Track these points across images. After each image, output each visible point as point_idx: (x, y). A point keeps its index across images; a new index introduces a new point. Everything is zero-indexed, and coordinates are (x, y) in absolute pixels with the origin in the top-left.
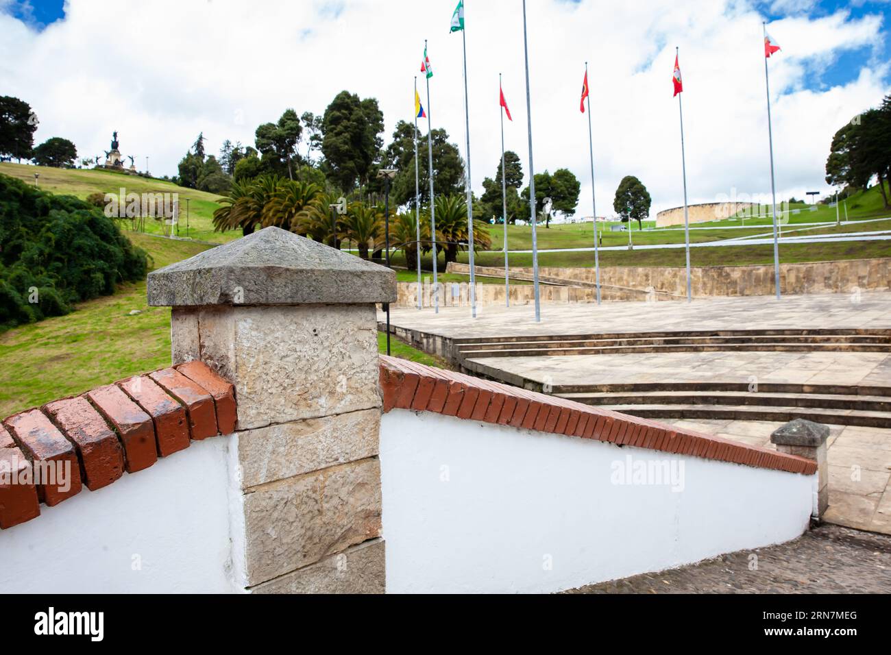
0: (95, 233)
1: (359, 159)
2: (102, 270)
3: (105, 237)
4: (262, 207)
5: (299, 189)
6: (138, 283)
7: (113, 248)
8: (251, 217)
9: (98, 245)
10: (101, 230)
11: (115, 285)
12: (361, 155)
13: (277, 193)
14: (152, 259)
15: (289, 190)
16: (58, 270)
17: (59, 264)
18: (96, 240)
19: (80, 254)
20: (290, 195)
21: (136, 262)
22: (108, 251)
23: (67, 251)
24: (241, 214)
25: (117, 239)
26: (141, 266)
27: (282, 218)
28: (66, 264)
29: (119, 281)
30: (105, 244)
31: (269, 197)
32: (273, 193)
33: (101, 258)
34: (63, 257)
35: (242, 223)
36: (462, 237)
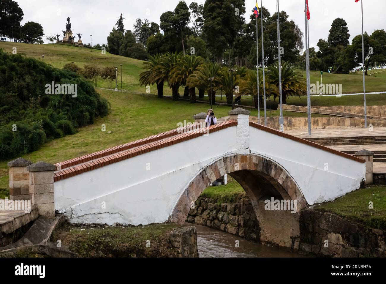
0: (84, 91)
1: (227, 34)
2: (88, 111)
3: (88, 93)
4: (169, 71)
5: (190, 60)
6: (105, 117)
7: (93, 99)
8: (163, 77)
9: (85, 97)
10: (86, 89)
11: (94, 119)
12: (229, 31)
13: (177, 63)
14: (110, 104)
15: (185, 61)
16: (68, 110)
17: (68, 108)
18: (84, 94)
19: (78, 102)
20: (185, 64)
21: (103, 106)
22: (91, 100)
23: (71, 101)
24: (157, 76)
25: (94, 93)
26: (105, 108)
27: (180, 78)
28: (71, 107)
29: (96, 116)
30: (89, 96)
31: (172, 65)
32: (175, 63)
33: (87, 104)
34: (70, 104)
35: (157, 82)
36: (289, 88)
